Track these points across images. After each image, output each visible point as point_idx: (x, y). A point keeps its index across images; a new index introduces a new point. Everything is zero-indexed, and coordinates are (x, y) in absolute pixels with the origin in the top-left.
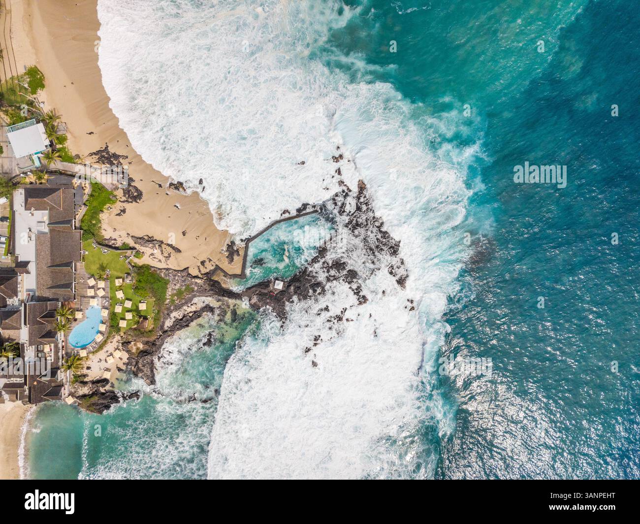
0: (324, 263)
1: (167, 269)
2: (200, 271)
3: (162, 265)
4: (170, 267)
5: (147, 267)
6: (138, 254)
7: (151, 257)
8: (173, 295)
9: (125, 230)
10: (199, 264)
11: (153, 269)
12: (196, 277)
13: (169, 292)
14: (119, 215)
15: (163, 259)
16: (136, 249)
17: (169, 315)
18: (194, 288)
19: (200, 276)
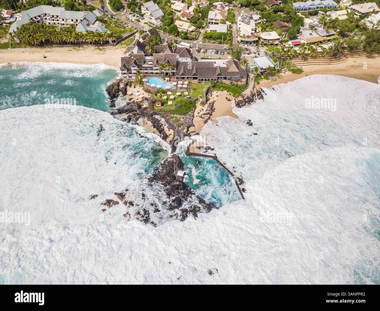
0: (199, 208)
1: (193, 116)
2: (192, 132)
3: (196, 114)
4: (195, 118)
5: (195, 107)
6: (203, 104)
7: (201, 109)
8: (176, 117)
9: (218, 100)
10: (197, 132)
11: (194, 109)
12: (188, 130)
13: (178, 116)
14: (227, 98)
15: (200, 114)
16: (206, 103)
17: (163, 117)
18: (180, 127)
19: (188, 132)
